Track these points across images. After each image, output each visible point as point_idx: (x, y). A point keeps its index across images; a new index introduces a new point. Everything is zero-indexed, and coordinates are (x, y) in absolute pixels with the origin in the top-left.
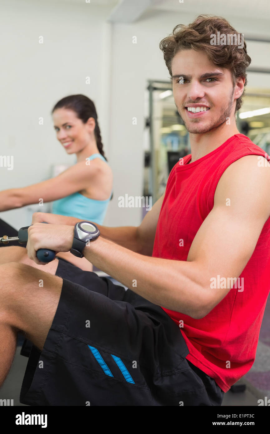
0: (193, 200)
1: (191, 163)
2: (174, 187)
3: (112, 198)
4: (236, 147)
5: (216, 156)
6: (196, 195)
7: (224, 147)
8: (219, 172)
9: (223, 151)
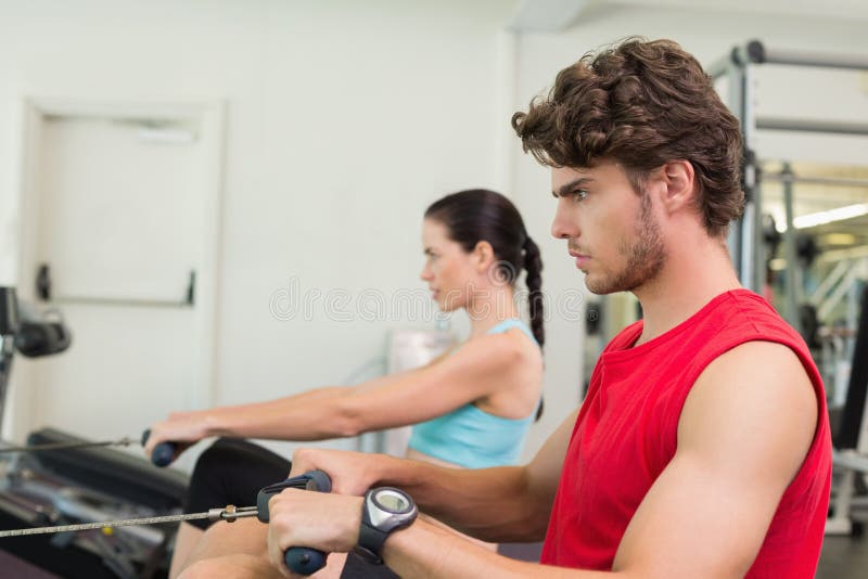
0: (631, 429)
1: (637, 345)
2: (598, 397)
3: (539, 414)
4: (729, 320)
5: (686, 337)
6: (637, 421)
7: (703, 318)
8: (690, 376)
9: (701, 326)
